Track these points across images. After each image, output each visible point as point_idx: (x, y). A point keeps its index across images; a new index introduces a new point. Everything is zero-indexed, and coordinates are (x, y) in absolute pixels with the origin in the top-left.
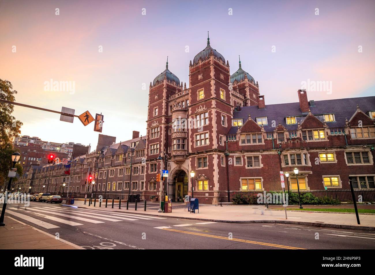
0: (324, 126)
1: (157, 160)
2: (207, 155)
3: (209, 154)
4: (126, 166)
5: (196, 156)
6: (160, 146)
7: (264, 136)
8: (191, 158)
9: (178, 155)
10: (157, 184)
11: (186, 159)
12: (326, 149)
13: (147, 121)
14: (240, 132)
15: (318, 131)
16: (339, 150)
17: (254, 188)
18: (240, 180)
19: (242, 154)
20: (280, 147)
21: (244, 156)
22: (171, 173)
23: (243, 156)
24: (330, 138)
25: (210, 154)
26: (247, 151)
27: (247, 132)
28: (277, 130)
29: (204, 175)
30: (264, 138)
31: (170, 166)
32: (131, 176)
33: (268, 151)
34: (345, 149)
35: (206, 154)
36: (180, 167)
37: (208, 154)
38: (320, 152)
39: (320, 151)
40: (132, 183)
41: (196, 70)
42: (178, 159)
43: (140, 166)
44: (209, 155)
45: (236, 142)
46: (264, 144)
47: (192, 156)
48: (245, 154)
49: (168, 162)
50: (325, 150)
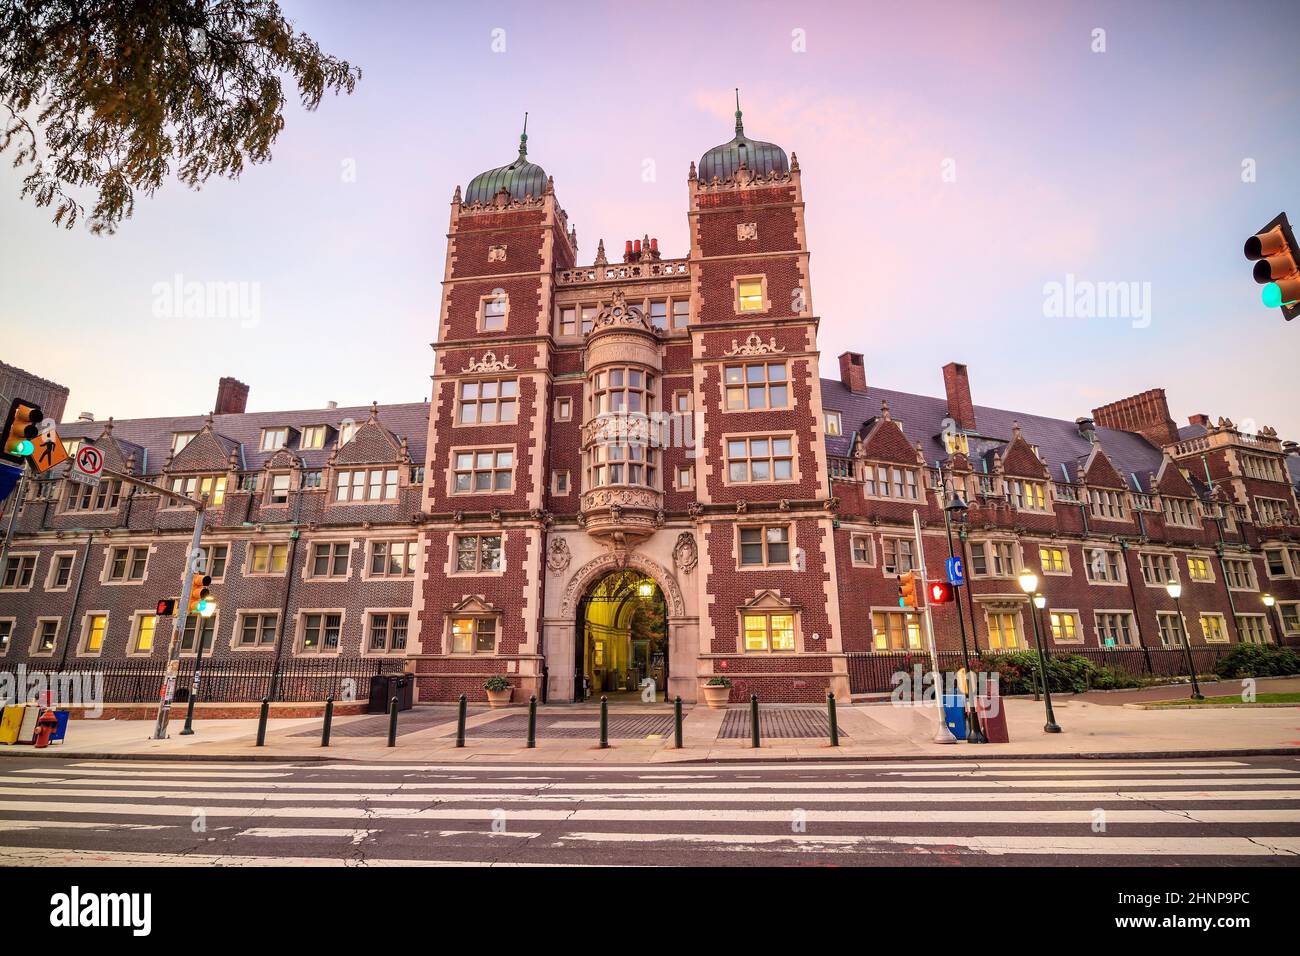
0: (1046, 476)
1: (504, 517)
2: (792, 519)
3: (800, 515)
4: (254, 536)
5: (736, 520)
6: (525, 460)
7: (924, 477)
8: (709, 525)
9: (638, 506)
10: (502, 624)
11: (660, 526)
12: (1054, 537)
13: (436, 346)
14: (864, 453)
15: (1034, 484)
16: (1073, 542)
17: (905, 644)
18: (871, 616)
19: (871, 529)
20: (962, 517)
21: (877, 536)
22: (574, 579)
23: (874, 534)
24: (1057, 506)
25: (806, 517)
26: (887, 521)
27: (882, 459)
28: (953, 465)
29: (777, 592)
30: (925, 486)
31: (565, 550)
32: (295, 583)
33: (936, 526)
34: (1083, 540)
35: (786, 516)
36: (627, 559)
37: (793, 515)
38: (1042, 543)
39: (1041, 540)
40: (297, 617)
41: (725, 203)
42: (635, 524)
43: (361, 540)
44: (799, 520)
45: (856, 485)
46: (926, 503)
47: (714, 518)
48: (880, 529)
49: (555, 531)
50: (1048, 540)
